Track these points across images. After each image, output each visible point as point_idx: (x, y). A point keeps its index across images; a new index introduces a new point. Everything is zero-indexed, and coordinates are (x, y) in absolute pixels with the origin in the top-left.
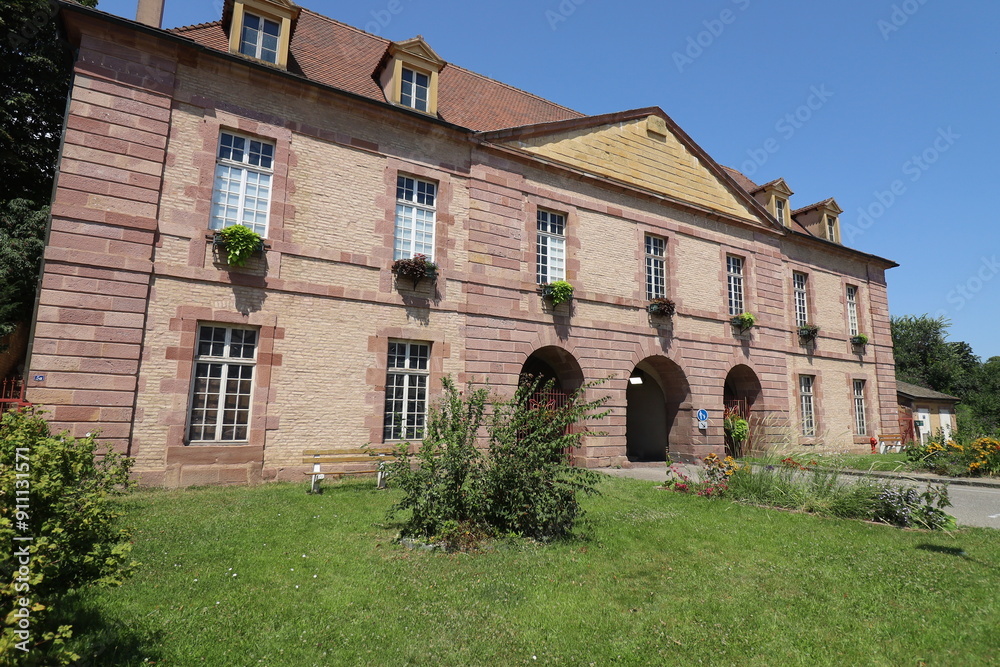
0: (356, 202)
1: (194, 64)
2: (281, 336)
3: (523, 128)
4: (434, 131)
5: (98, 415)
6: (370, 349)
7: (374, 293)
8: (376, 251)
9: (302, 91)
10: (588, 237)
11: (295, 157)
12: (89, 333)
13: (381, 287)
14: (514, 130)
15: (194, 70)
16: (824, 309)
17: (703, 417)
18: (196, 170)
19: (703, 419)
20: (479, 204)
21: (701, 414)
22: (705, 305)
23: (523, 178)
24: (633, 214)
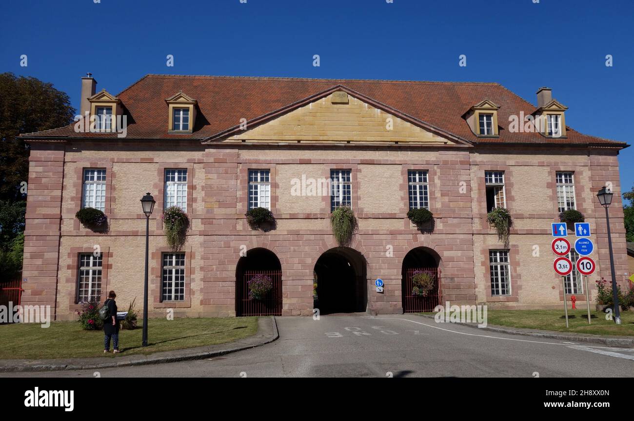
0: (143, 189)
1: (71, 144)
3: (234, 128)
4: (181, 144)
5: (44, 292)
6: (152, 258)
7: (153, 232)
8: (154, 211)
12: (39, 262)
13: (157, 228)
14: (229, 130)
15: (72, 146)
16: (524, 196)
17: (379, 284)
18: (74, 189)
19: (379, 286)
20: (210, 176)
21: (378, 282)
22: (386, 209)
23: (238, 155)
24: (321, 159)
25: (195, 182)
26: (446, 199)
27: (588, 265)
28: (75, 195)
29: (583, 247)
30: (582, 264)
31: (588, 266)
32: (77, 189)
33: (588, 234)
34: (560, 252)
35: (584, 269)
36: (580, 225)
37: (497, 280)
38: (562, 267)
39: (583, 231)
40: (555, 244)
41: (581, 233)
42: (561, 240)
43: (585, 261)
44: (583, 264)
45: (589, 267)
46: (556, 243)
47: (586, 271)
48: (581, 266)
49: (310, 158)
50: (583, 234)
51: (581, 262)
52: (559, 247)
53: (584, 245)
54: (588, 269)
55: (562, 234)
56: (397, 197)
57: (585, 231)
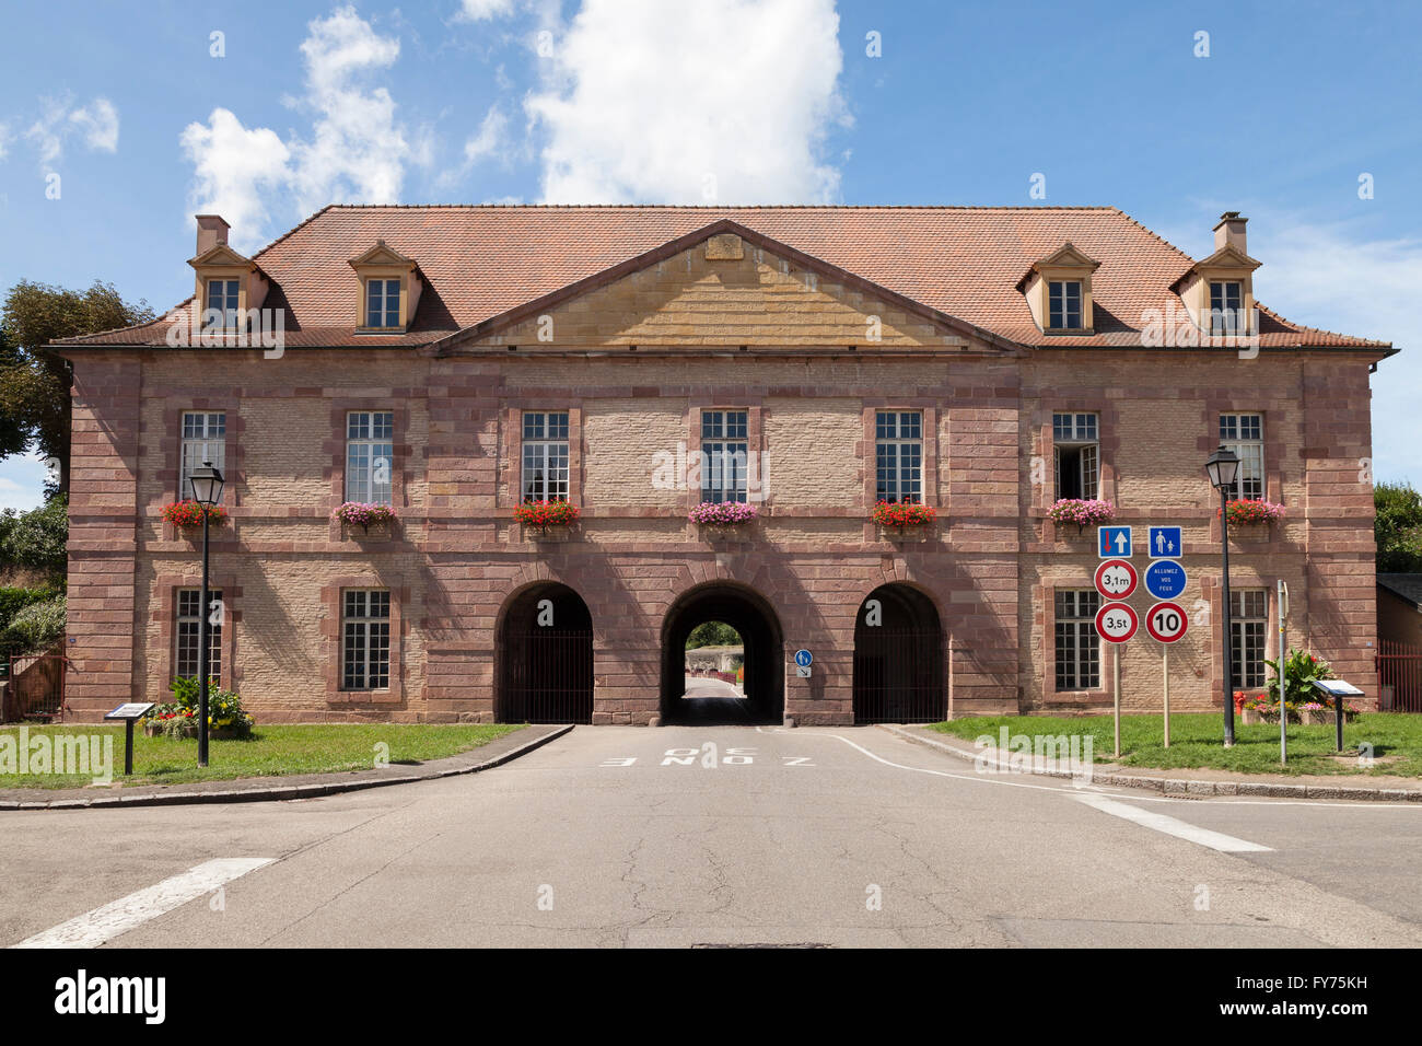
0: (302, 453)
1: (154, 360)
2: (241, 595)
3: (491, 320)
4: (379, 356)
5: (110, 666)
6: (323, 599)
7: (323, 545)
8: (324, 501)
9: (243, 356)
10: (600, 435)
11: (244, 421)
12: (98, 604)
13: (331, 537)
14: (480, 326)
15: (155, 365)
16: (1142, 467)
17: (804, 661)
18: (163, 455)
19: (804, 664)
20: (440, 425)
21: (801, 657)
22: (821, 498)
23: (501, 380)
24: (680, 388)
25: (410, 438)
26: (962, 475)
27: (1172, 620)
28: (163, 467)
29: (1163, 580)
30: (1157, 618)
31: (1172, 622)
32: (167, 455)
33: (1176, 552)
34: (1113, 592)
35: (1161, 629)
36: (1160, 533)
37: (1071, 655)
38: (1116, 625)
39: (1165, 546)
40: (1105, 574)
41: (1161, 550)
42: (1116, 564)
43: (1166, 612)
44: (1160, 617)
45: (1172, 625)
46: (1107, 572)
47: (1166, 633)
48: (1156, 624)
49: (659, 385)
50: (1166, 553)
51: (1157, 615)
52: (1113, 580)
53: (1167, 575)
54: (1170, 628)
55: (1121, 550)
56: (851, 470)
57: (1170, 546)
